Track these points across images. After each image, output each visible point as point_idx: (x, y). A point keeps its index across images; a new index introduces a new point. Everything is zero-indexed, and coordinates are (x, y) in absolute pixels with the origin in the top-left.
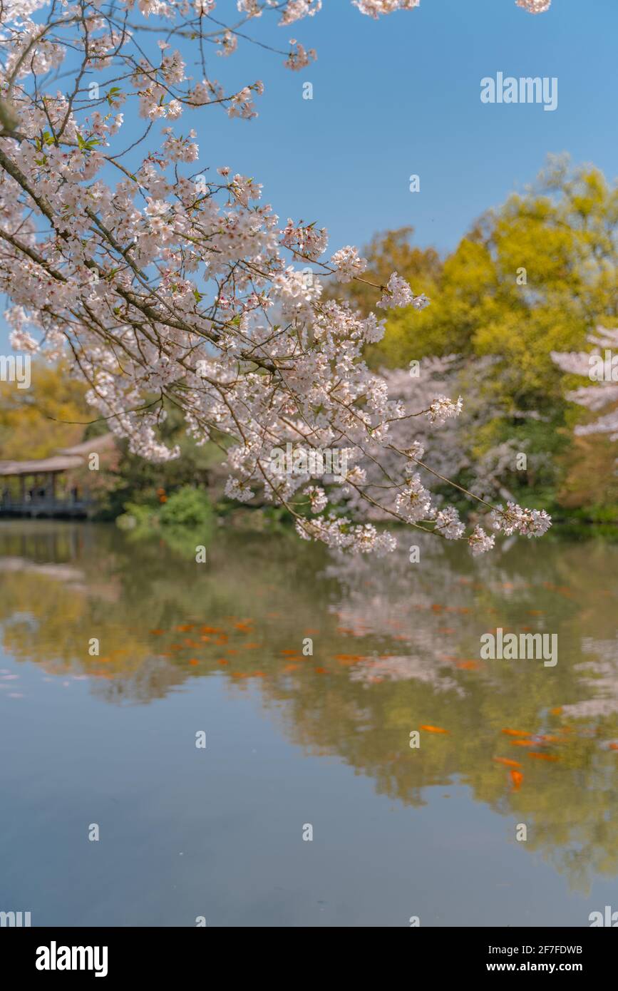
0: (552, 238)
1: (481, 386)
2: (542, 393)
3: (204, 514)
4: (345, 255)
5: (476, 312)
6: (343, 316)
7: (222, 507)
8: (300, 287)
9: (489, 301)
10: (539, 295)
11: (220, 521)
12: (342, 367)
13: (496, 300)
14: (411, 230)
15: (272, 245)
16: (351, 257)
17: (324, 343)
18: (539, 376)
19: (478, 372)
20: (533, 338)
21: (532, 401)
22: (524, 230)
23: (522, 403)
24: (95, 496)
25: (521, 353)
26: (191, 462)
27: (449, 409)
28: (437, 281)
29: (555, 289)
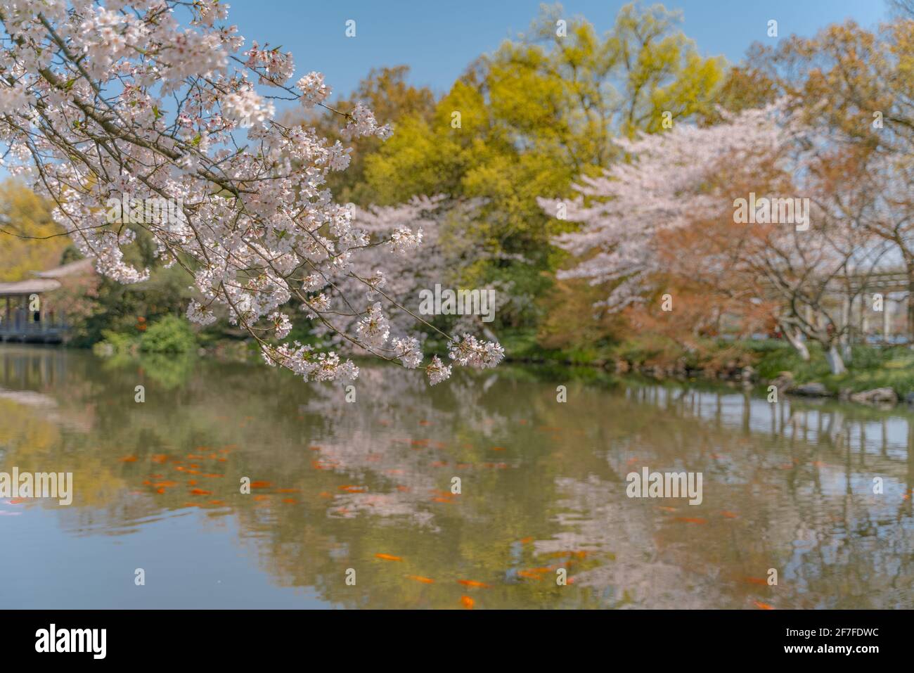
0: (542, 86)
1: (470, 227)
2: (529, 236)
3: (186, 344)
4: (310, 80)
5: (467, 154)
6: (307, 142)
7: (205, 337)
8: (253, 107)
9: (479, 142)
10: (528, 141)
11: (202, 352)
12: (305, 193)
13: (486, 144)
14: (407, 68)
15: (222, 62)
16: (316, 83)
17: (281, 166)
18: (525, 220)
19: (467, 213)
20: (522, 182)
21: (518, 244)
22: (517, 76)
23: (508, 245)
24: (71, 321)
25: (508, 197)
26: (174, 290)
27: (409, 239)
28: (429, 121)
29: (544, 136)
